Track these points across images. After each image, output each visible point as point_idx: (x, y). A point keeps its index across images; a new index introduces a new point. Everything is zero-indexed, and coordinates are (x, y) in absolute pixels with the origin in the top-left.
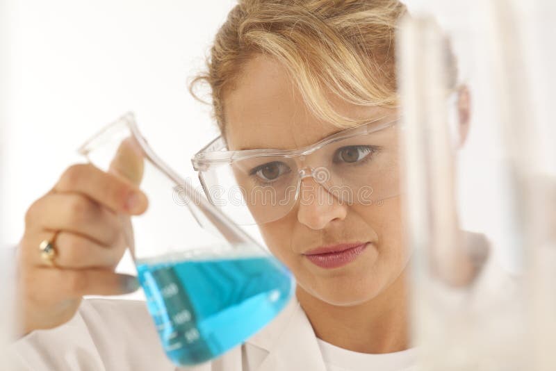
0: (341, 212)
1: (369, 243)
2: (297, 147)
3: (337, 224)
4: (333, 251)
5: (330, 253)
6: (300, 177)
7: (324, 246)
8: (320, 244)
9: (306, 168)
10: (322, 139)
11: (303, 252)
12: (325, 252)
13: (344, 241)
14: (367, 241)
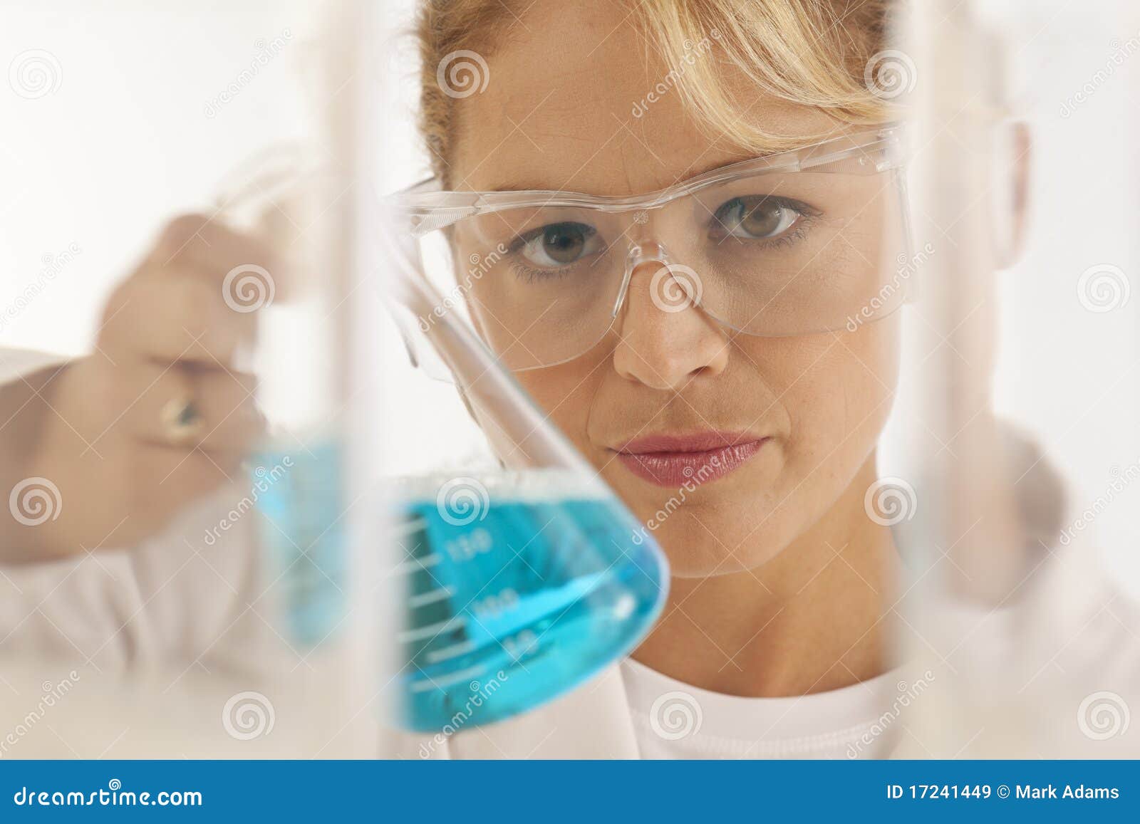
0: (717, 354)
1: (767, 439)
2: (630, 192)
3: (703, 383)
4: (684, 447)
5: (678, 453)
6: (632, 260)
7: (667, 433)
8: (656, 427)
9: (647, 240)
10: (692, 175)
11: (613, 442)
12: (665, 448)
13: (714, 428)
14: (765, 433)
